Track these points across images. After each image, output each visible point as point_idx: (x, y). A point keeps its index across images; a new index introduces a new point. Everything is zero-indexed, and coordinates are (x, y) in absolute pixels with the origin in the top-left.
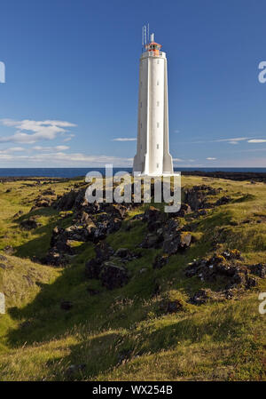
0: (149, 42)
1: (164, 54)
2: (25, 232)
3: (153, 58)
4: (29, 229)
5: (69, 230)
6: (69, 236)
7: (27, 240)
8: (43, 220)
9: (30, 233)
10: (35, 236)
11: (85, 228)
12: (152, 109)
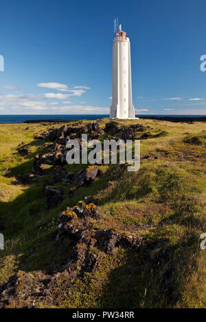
0: (118, 30)
1: (128, 39)
2: (20, 157)
3: (121, 41)
4: (23, 155)
5: (44, 156)
6: (44, 161)
7: (20, 163)
8: (33, 149)
9: (23, 158)
10: (26, 160)
11: (54, 155)
12: (121, 76)
